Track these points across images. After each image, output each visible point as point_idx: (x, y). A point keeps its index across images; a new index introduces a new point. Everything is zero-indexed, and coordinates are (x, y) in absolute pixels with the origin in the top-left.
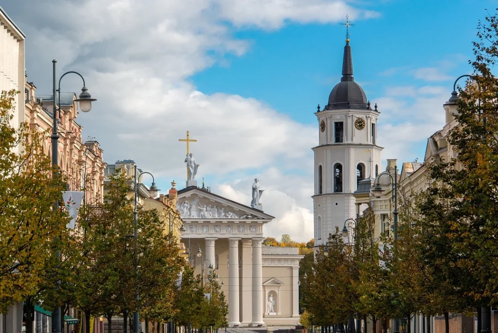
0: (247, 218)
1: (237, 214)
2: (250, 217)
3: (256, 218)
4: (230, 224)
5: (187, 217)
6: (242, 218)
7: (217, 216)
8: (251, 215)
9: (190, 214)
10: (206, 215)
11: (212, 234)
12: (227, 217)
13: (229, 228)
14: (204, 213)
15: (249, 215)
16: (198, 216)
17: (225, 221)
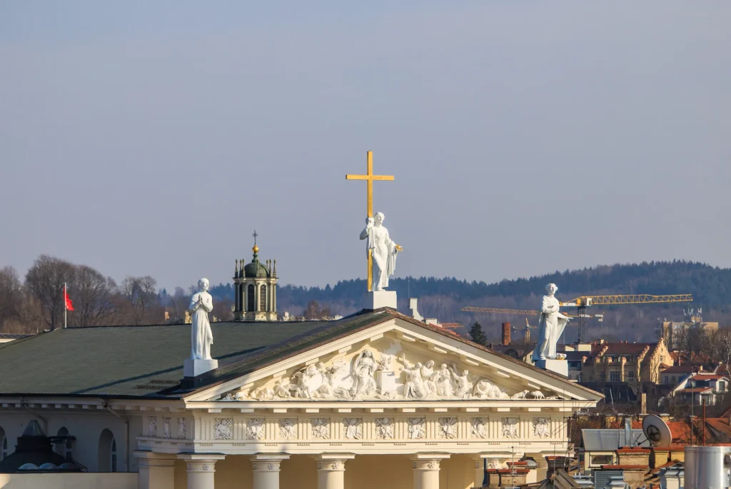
0: (530, 397)
1: (503, 388)
2: (538, 393)
3: (553, 398)
4: (484, 416)
5: (372, 395)
6: (516, 397)
7: (449, 393)
8: (542, 389)
9: (379, 387)
10: (422, 391)
11: (435, 443)
12: (478, 394)
13: (481, 426)
14: (416, 384)
15: (536, 390)
16: (401, 392)
17: (473, 408)
